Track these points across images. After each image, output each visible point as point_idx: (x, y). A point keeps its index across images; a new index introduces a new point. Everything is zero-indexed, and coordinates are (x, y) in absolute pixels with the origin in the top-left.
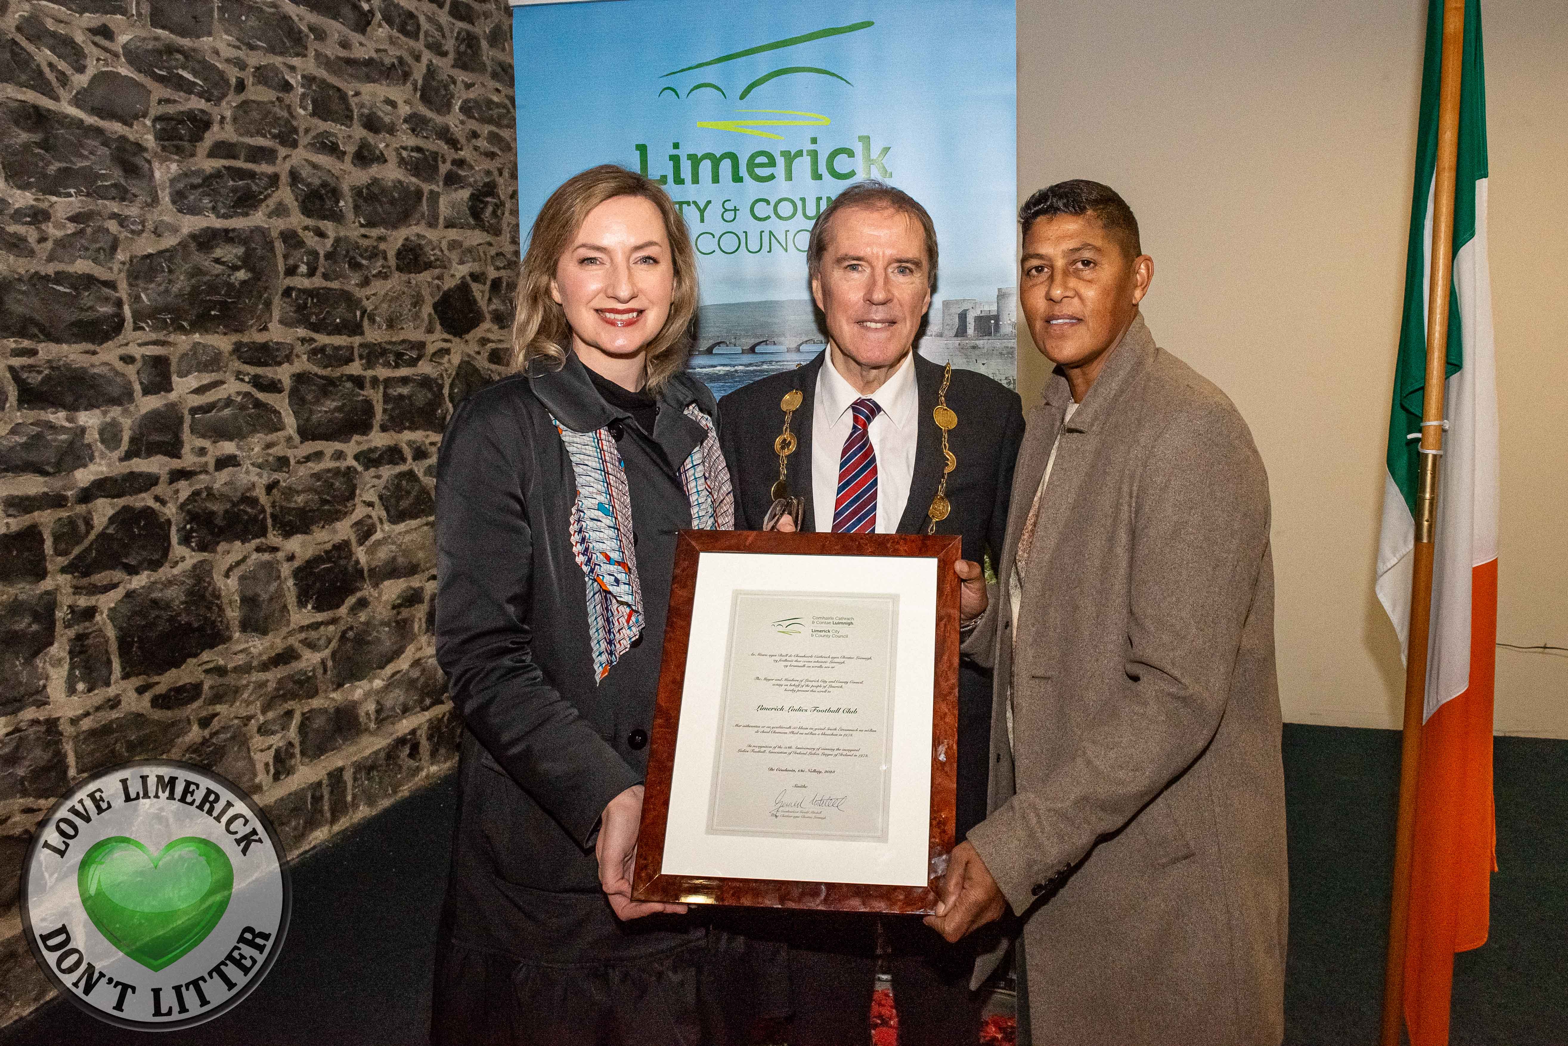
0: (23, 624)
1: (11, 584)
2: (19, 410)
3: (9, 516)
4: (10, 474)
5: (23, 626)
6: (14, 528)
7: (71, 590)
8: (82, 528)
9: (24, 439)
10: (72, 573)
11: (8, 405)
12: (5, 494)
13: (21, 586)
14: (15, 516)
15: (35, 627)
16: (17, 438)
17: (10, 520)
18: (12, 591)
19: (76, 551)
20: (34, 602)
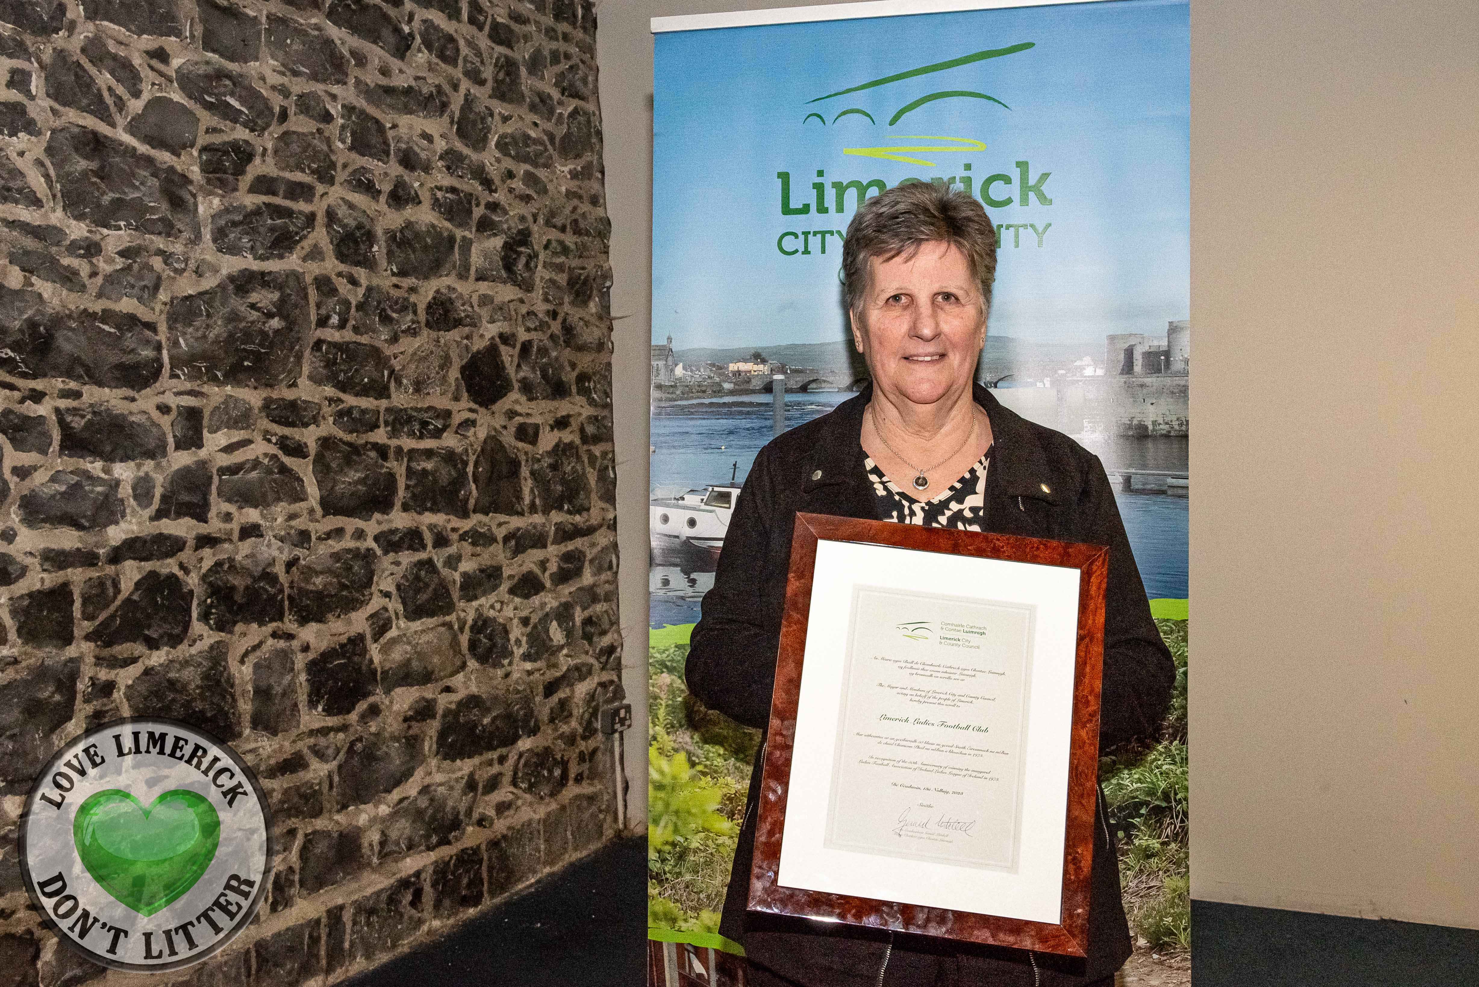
0: (47, 692)
1: (39, 647)
2: (60, 457)
3: (44, 570)
4: (48, 525)
5: (46, 694)
6: (48, 585)
7: (93, 660)
8: (111, 591)
9: (63, 488)
10: (96, 642)
11: (51, 450)
12: (42, 546)
13: (47, 650)
14: (49, 572)
15: (57, 697)
16: (57, 486)
17: (45, 575)
18: (40, 654)
19: (103, 616)
20: (60, 668)
